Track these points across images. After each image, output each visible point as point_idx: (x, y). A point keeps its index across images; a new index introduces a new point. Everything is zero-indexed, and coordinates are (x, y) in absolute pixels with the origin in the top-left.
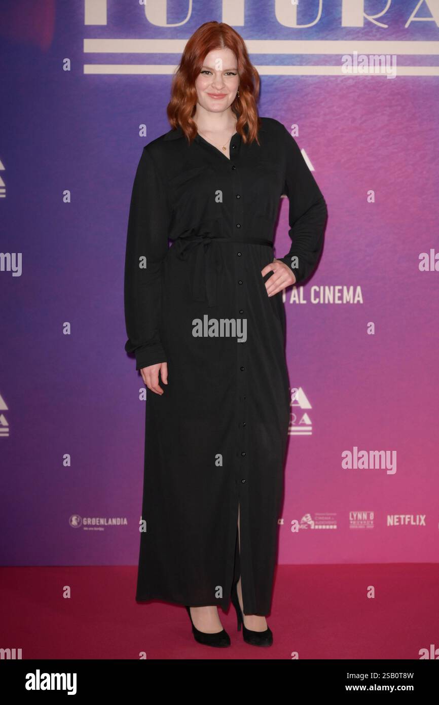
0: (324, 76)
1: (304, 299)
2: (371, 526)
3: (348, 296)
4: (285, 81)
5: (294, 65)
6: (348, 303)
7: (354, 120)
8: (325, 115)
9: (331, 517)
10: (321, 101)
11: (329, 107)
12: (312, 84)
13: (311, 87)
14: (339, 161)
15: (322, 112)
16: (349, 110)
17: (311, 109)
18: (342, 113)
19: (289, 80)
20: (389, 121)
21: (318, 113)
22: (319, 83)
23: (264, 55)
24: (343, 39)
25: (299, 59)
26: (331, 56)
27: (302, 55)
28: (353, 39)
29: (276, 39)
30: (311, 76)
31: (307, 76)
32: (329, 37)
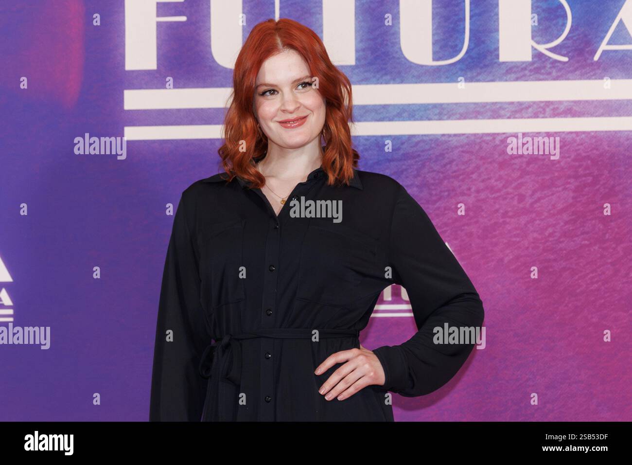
0: (475, 135)
4: (417, 143)
5: (430, 119)
7: (521, 198)
8: (478, 191)
10: (473, 173)
11: (483, 181)
12: (456, 147)
13: (456, 152)
14: (502, 260)
15: (473, 189)
16: (514, 185)
17: (456, 183)
18: (504, 186)
19: (423, 141)
20: (573, 198)
21: (469, 189)
22: (468, 144)
23: (385, 107)
24: (501, 79)
25: (437, 111)
26: (484, 105)
27: (441, 105)
28: (517, 79)
29: (402, 82)
30: (455, 135)
31: (449, 136)
32: (479, 77)
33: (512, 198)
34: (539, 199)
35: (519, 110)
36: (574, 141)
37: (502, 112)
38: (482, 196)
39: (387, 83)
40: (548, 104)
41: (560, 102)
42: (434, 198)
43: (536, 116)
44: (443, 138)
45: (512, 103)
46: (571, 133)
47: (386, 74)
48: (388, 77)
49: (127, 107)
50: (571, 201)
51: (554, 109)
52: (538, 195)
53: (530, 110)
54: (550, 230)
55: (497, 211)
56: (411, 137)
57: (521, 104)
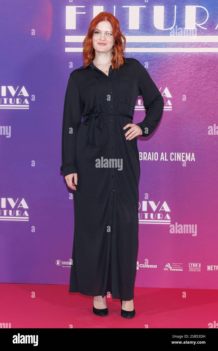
0: (176, 53)
2: (199, 271)
3: (188, 158)
4: (158, 55)
5: (162, 47)
6: (188, 161)
10: (175, 65)
11: (179, 68)
12: (171, 57)
16: (188, 69)
17: (170, 68)
18: (185, 70)
19: (160, 54)
21: (174, 70)
23: (148, 43)
25: (164, 45)
26: (180, 43)
27: (166, 43)
29: (154, 35)
30: (170, 53)
31: (168, 53)
34: (196, 74)
35: (191, 45)
37: (185, 46)
38: (178, 72)
40: (200, 43)
41: (204, 43)
43: (196, 47)
44: (167, 54)
45: (189, 43)
46: (207, 53)
47: (149, 33)
48: (149, 34)
49: (66, 41)
51: (202, 45)
52: (196, 72)
53: (194, 45)
55: (183, 77)
56: (156, 53)
57: (191, 43)
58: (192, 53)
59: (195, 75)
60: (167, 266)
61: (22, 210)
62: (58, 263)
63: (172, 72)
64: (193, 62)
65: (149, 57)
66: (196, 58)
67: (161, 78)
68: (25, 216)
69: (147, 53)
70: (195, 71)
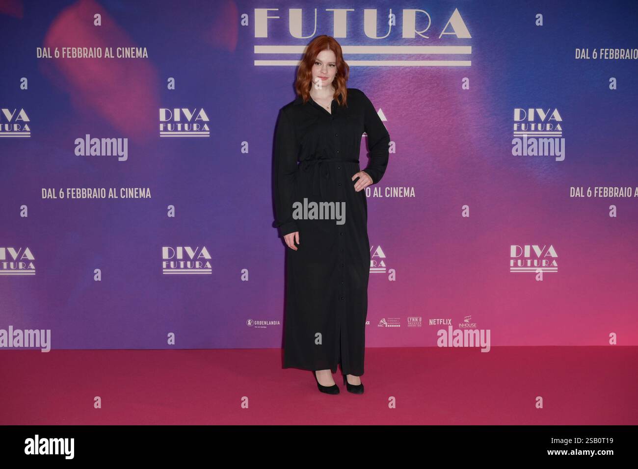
0: (392, 66)
1: (381, 195)
2: (420, 326)
3: (407, 193)
4: (370, 69)
5: (375, 60)
6: (406, 197)
7: (410, 91)
8: (393, 89)
9: (397, 320)
10: (391, 81)
11: (395, 84)
12: (385, 71)
13: (385, 73)
14: (402, 115)
15: (391, 87)
16: (407, 86)
17: (385, 85)
18: (403, 87)
19: (372, 69)
20: (430, 92)
21: (389, 88)
22: (390, 70)
23: (357, 55)
24: (403, 45)
25: (377, 57)
26: (396, 55)
27: (379, 54)
28: (409, 45)
29: (364, 45)
30: (385, 66)
31: (382, 66)
32: (395, 44)
33: (406, 92)
34: (416, 92)
35: (410, 57)
36: (430, 70)
37: (403, 58)
38: (395, 90)
39: (359, 45)
40: (421, 55)
41: (425, 55)
42: (376, 91)
43: (416, 60)
44: (380, 68)
45: (407, 54)
46: (429, 66)
47: (358, 42)
48: (359, 43)
50: (428, 93)
51: (423, 57)
52: (416, 90)
53: (414, 57)
54: (420, 104)
55: (400, 96)
56: (367, 67)
57: (410, 55)
58: (411, 66)
59: (414, 93)
60: (382, 321)
61: (203, 261)
62: (249, 323)
63: (387, 89)
64: (412, 78)
65: (359, 72)
66: (417, 72)
67: (373, 97)
68: (207, 268)
69: (357, 66)
70: (414, 89)
